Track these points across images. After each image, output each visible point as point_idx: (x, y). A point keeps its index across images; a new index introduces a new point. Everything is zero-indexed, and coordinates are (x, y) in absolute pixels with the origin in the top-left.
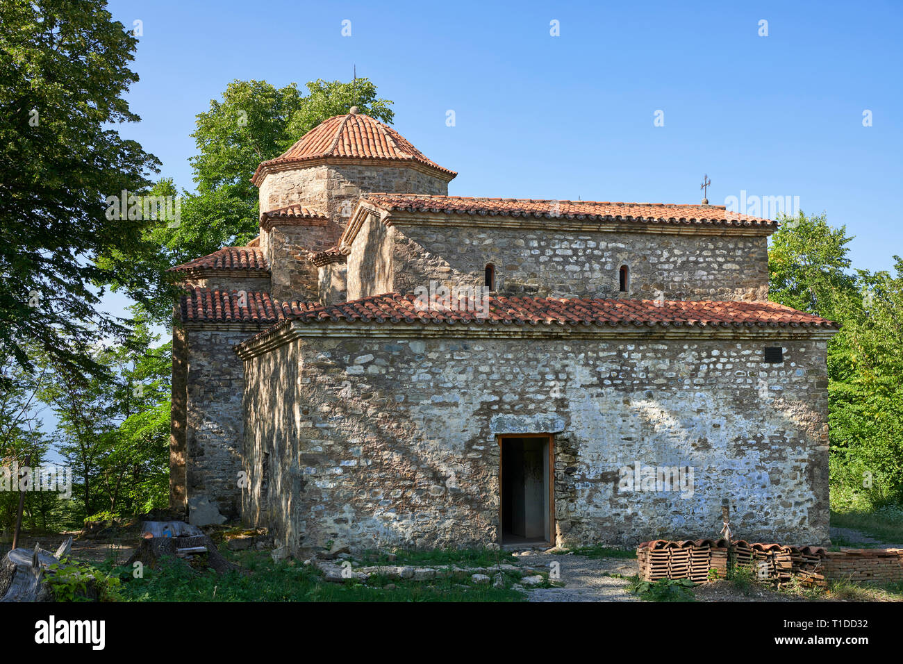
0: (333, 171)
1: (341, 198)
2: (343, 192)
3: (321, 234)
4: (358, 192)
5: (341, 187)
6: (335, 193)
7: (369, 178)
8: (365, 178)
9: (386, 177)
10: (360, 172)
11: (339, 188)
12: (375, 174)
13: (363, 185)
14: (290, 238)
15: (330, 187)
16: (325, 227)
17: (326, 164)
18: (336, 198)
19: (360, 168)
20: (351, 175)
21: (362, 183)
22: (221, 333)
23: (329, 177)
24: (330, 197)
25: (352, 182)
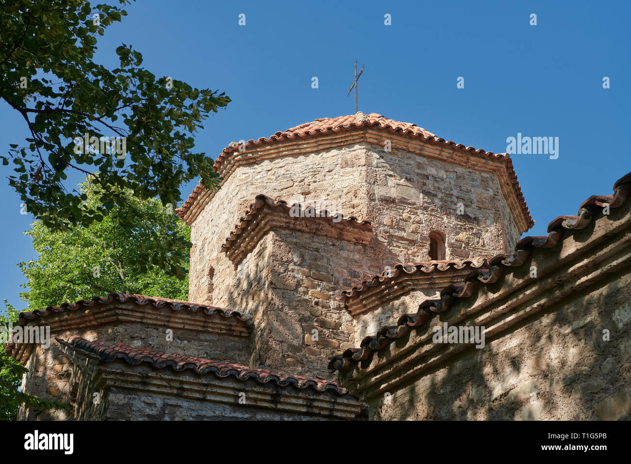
0: (376, 155)
1: (388, 201)
2: (394, 193)
3: (357, 257)
4: (418, 197)
5: (390, 184)
6: (380, 191)
7: (435, 178)
8: (427, 177)
9: (462, 183)
10: (420, 166)
11: (386, 185)
12: (442, 174)
13: (425, 188)
14: (302, 256)
15: (372, 181)
16: (364, 246)
17: (363, 141)
18: (382, 200)
19: (420, 159)
20: (406, 168)
21: (424, 184)
22: (185, 404)
23: (368, 164)
24: (371, 197)
25: (407, 179)
